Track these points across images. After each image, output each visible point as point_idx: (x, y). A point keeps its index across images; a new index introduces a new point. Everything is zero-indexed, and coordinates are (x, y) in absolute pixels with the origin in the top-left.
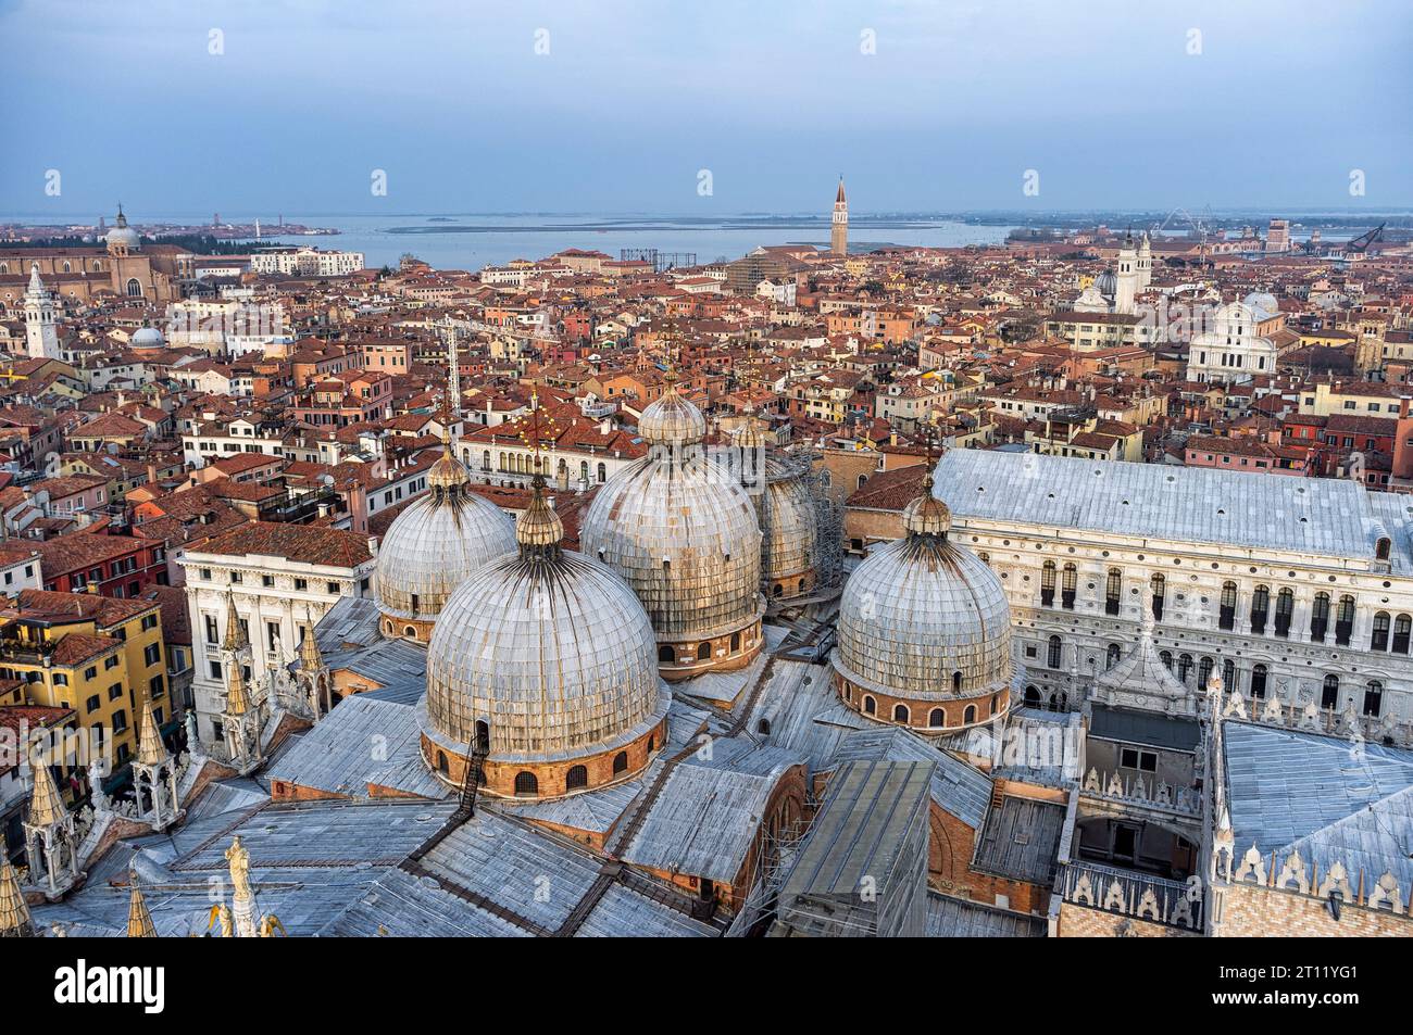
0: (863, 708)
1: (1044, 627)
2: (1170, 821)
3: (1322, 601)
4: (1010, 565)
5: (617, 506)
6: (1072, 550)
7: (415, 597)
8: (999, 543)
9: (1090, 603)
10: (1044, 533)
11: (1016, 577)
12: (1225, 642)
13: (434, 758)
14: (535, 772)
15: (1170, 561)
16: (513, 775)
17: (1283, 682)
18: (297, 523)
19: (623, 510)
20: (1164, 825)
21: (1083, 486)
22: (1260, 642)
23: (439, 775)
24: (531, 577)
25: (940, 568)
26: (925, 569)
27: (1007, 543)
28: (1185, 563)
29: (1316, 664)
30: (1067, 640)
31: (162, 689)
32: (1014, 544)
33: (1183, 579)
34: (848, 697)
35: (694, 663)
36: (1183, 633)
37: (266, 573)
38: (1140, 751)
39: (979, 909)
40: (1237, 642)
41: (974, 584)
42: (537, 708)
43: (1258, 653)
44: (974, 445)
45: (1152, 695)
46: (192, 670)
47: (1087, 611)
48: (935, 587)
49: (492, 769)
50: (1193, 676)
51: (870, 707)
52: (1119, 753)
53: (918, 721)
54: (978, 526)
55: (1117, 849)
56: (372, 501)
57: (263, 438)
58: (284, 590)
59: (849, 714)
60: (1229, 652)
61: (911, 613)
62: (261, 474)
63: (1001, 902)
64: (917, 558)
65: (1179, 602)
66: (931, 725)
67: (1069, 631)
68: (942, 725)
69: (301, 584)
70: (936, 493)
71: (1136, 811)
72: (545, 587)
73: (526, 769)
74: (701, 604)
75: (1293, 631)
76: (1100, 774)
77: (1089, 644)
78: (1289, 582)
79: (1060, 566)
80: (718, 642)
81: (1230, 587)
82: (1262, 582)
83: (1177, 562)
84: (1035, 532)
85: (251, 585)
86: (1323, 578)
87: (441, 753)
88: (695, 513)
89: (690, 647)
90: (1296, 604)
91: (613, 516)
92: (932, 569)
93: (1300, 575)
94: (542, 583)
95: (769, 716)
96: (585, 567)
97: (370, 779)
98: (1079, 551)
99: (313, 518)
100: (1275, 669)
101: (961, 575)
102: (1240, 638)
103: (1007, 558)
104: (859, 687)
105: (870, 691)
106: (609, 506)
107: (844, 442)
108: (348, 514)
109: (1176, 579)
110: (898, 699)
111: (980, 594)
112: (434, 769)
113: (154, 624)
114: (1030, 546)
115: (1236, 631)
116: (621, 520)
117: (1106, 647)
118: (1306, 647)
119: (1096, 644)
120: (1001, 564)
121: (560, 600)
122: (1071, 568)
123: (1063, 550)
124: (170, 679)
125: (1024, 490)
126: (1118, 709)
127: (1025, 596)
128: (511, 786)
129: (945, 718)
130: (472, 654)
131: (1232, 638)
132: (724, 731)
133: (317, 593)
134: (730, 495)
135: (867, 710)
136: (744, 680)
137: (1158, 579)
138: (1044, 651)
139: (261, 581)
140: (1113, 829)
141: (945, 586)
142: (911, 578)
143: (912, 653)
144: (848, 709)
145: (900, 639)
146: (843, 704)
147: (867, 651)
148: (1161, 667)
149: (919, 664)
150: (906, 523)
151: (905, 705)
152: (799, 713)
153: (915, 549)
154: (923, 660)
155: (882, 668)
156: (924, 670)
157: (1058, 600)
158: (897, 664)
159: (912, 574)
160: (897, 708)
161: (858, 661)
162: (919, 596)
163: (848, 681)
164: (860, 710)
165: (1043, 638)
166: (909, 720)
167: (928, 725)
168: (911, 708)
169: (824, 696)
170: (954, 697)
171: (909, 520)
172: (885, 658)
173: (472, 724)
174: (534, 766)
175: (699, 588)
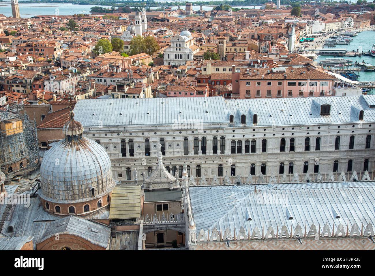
0: (55, 211)
1: (124, 165)
2: (175, 227)
3: (215, 139)
4: (108, 143)
6: (131, 134)
8: (103, 135)
9: (140, 153)
10: (120, 129)
11: (112, 147)
12: (186, 159)
15: (165, 133)
17: (206, 170)
20: (173, 229)
21: (132, 110)
22: (197, 157)
25: (81, 148)
26: (75, 150)
27: (106, 135)
28: (171, 133)
29: (215, 162)
30: (132, 169)
32: (109, 135)
33: (170, 139)
34: (48, 208)
36: (172, 159)
38: (162, 204)
40: (190, 159)
41: (96, 153)
43: (197, 161)
44: (89, 97)
45: (164, 183)
47: (139, 156)
48: (80, 156)
50: (177, 173)
51: (58, 210)
52: (155, 206)
53: (78, 211)
54: (94, 130)
55: (158, 242)
59: (49, 215)
60: (188, 163)
61: (71, 169)
64: (71, 146)
65: (170, 148)
66: (85, 211)
67: (133, 165)
68: (89, 211)
70: (75, 118)
71: (163, 226)
75: (207, 151)
76: (150, 215)
77: (141, 168)
78: (204, 135)
79: (127, 141)
81: (186, 139)
82: (196, 136)
83: (168, 133)
84: (116, 129)
86: (214, 132)
90: (207, 142)
92: (78, 149)
93: (208, 132)
98: (134, 134)
100: (203, 166)
101: (90, 150)
102: (191, 157)
103: (107, 141)
104: (52, 203)
105: (57, 204)
107: (33, 101)
109: (168, 139)
110: (69, 204)
111: (98, 156)
114: (115, 135)
115: (190, 155)
117: (147, 169)
118: (212, 156)
119: (143, 168)
120: (105, 143)
122: (131, 141)
123: (127, 134)
125: (110, 113)
126: (154, 190)
127: (115, 154)
129: (90, 207)
131: (189, 157)
135: (57, 212)
137: (162, 140)
138: (125, 174)
140: (156, 235)
141: (84, 156)
142: (70, 154)
143: (73, 185)
144: (49, 213)
145: (68, 180)
146: (46, 211)
147: (54, 187)
148: (166, 172)
149: (77, 188)
150: (64, 133)
151: (73, 206)
152: (26, 220)
153: (70, 143)
154: (78, 186)
155: (61, 193)
156: (79, 190)
157: (128, 154)
158: (68, 190)
159: (70, 153)
160: (70, 208)
161: (51, 192)
162: (74, 161)
163: (47, 201)
164: (54, 212)
165: (124, 169)
166: (75, 212)
167: (83, 212)
168: (75, 207)
169: (37, 210)
170: (92, 198)
171: (66, 131)
172: (63, 188)
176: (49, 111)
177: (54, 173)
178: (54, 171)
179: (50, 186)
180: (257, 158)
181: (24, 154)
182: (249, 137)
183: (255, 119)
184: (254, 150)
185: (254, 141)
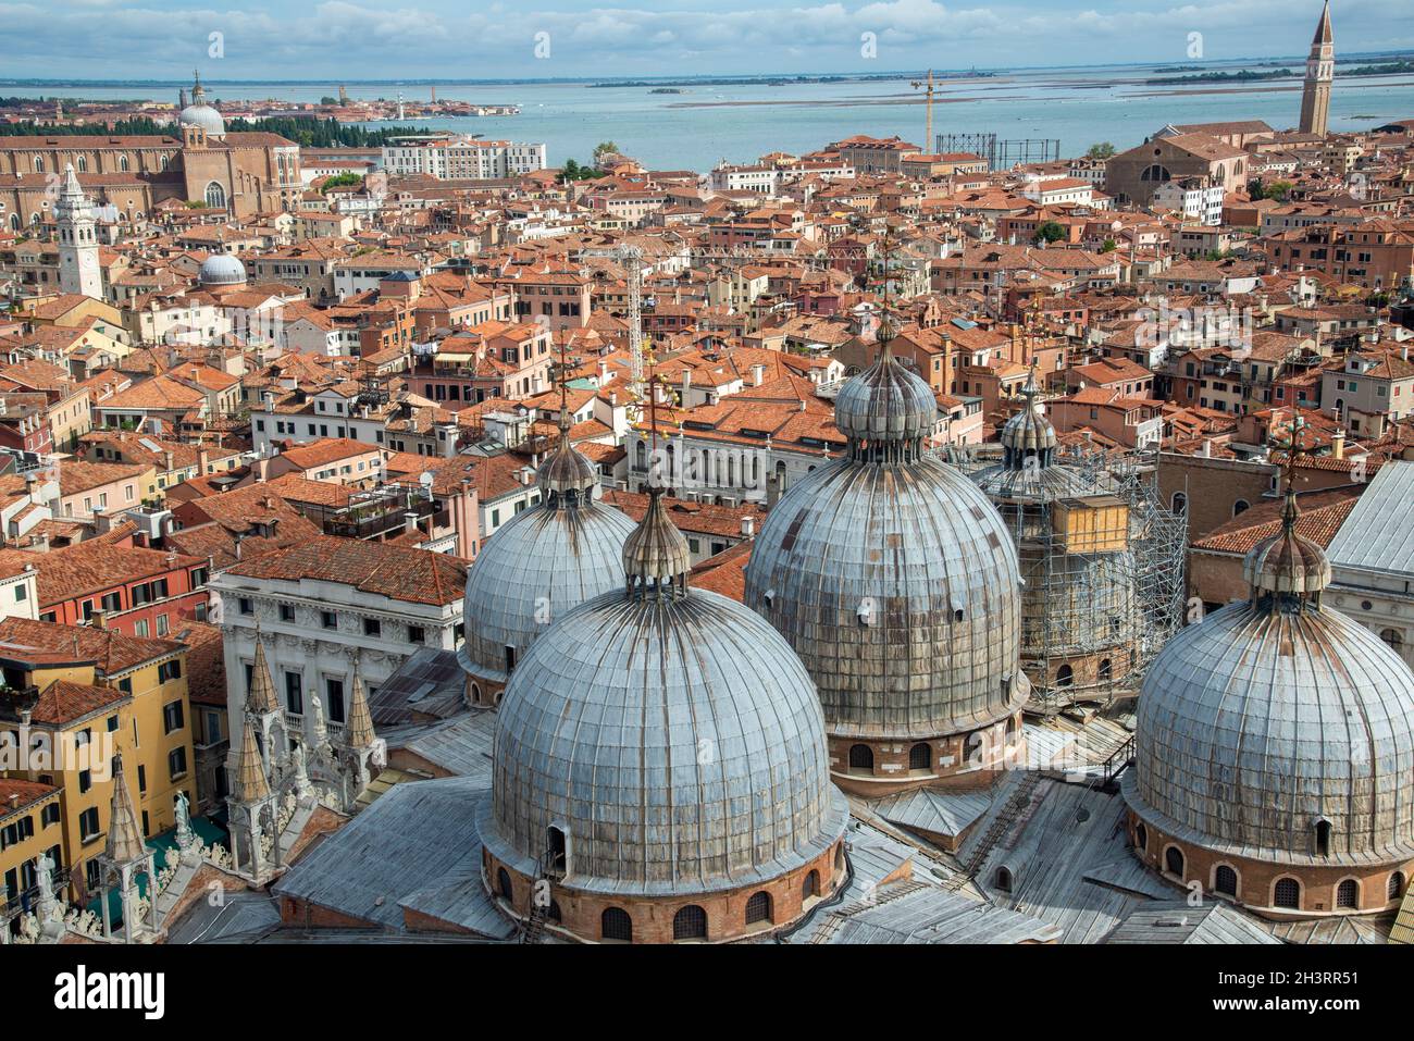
0: (1164, 866)
5: (795, 528)
7: (511, 651)
13: (495, 878)
14: (629, 909)
16: (599, 910)
18: (377, 539)
19: (802, 535)
23: (502, 904)
24: (639, 624)
25: (1299, 649)
26: (1274, 650)
31: (183, 768)
34: (1143, 847)
35: (903, 773)
37: (327, 607)
41: (1361, 681)
42: (633, 816)
46: (227, 744)
48: (1288, 678)
49: (568, 899)
53: (1252, 895)
56: (496, 513)
57: (357, 416)
58: (349, 634)
59: (1142, 874)
61: (1245, 719)
62: (346, 468)
64: (1263, 632)
66: (1276, 905)
68: (1296, 906)
69: (372, 627)
72: (655, 639)
73: (616, 904)
74: (915, 683)
80: (943, 745)
85: (307, 627)
87: (502, 871)
88: (910, 543)
89: (898, 749)
91: (788, 543)
92: (1288, 651)
94: (653, 634)
95: (1011, 865)
96: (721, 614)
97: (407, 902)
99: (401, 531)
101: (1339, 663)
104: (1158, 831)
105: (1175, 839)
106: (784, 529)
108: (451, 530)
110: (1219, 856)
111: (1370, 698)
112: (495, 895)
113: (176, 674)
116: (799, 550)
121: (674, 661)
124: (198, 753)
128: (595, 928)
129: (1302, 894)
130: (547, 731)
132: (939, 881)
133: (392, 643)
134: (969, 519)
135: (1170, 869)
136: (982, 808)
139: (319, 619)
141: (1306, 680)
142: (1249, 663)
143: (1244, 783)
144: (1142, 865)
145: (1225, 759)
146: (1134, 856)
147: (1171, 775)
149: (1256, 802)
150: (1247, 574)
151: (1232, 866)
152: (1061, 865)
153: (1262, 618)
154: (1263, 795)
155: (1194, 803)
156: (1264, 813)
158: (1219, 798)
159: (1251, 656)
160: (1220, 869)
161: (1158, 789)
162: (1259, 692)
163: (1143, 820)
164: (1159, 868)
166: (1238, 892)
167: (1272, 903)
168: (1241, 872)
169: (1106, 841)
170: (1317, 861)
171: (1253, 569)
172: (1201, 787)
173: (544, 831)
174: (628, 899)
175: (908, 655)
176: (1267, 488)
177: (1177, 721)
178: (1180, 713)
179: (1158, 766)
181: (1123, 631)
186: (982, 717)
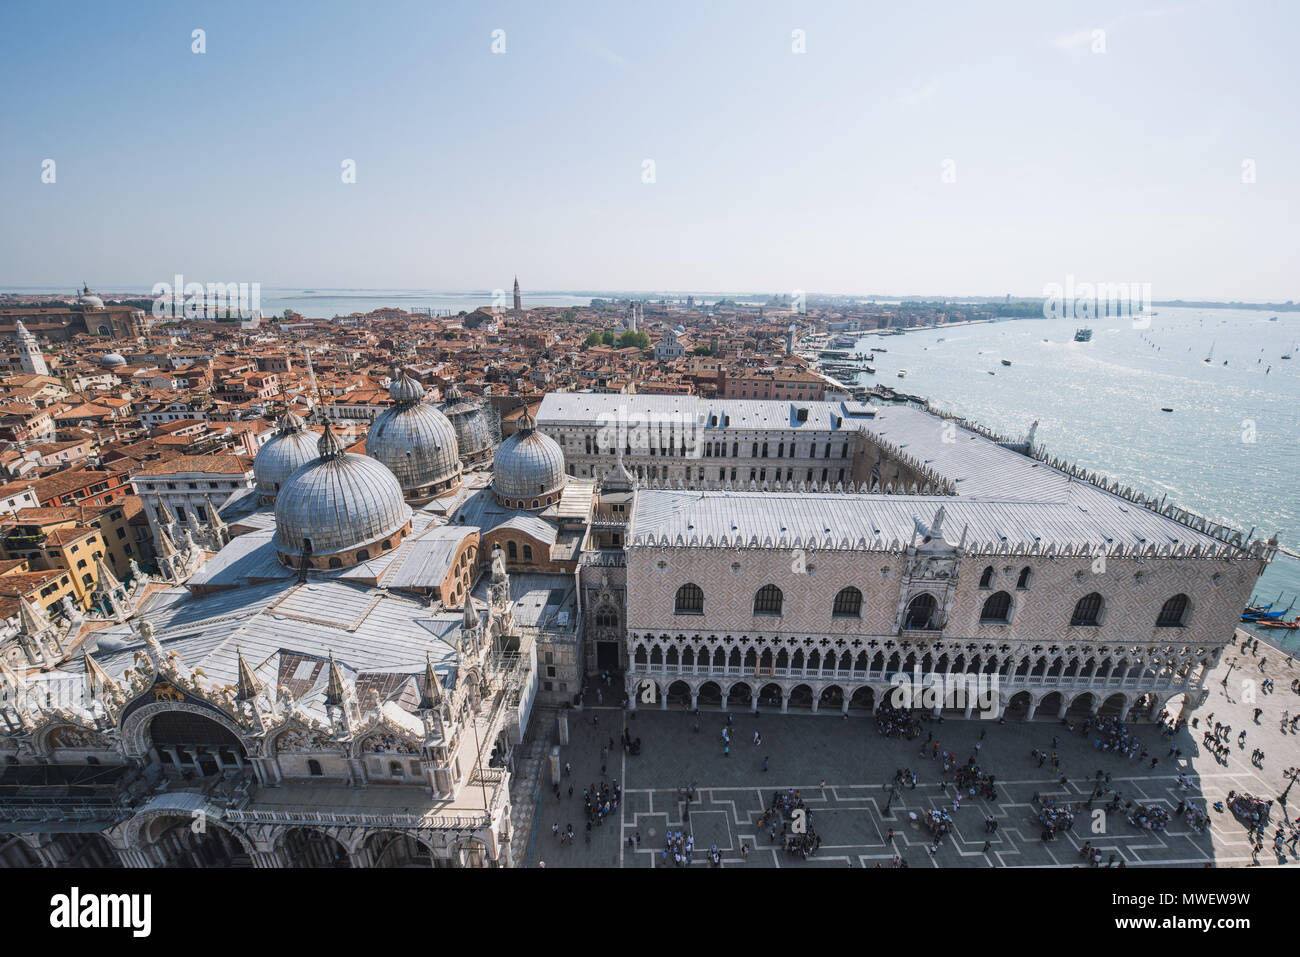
0: (505, 505)
1: (588, 462)
4: (573, 439)
5: (381, 430)
6: (595, 430)
7: (277, 484)
8: (568, 430)
10: (584, 425)
11: (576, 443)
13: (285, 559)
14: (340, 557)
16: (328, 560)
18: (210, 454)
19: (384, 432)
21: (600, 405)
22: (664, 459)
23: (289, 567)
24: (327, 468)
25: (532, 443)
26: (525, 444)
27: (572, 430)
32: (574, 430)
35: (428, 496)
37: (191, 481)
38: (619, 505)
39: (554, 575)
40: (658, 459)
41: (547, 448)
42: (336, 528)
43: (664, 462)
44: (571, 391)
45: (622, 483)
47: (604, 454)
48: (530, 447)
49: (316, 559)
50: (636, 472)
51: (508, 504)
52: (611, 506)
53: (527, 506)
55: (613, 542)
56: (263, 439)
57: (193, 410)
58: (204, 489)
59: (500, 508)
62: (192, 430)
63: (563, 571)
64: (523, 440)
68: (538, 507)
69: (213, 485)
73: (334, 557)
74: (429, 470)
76: (600, 516)
77: (605, 466)
79: (592, 437)
80: (440, 486)
84: (581, 425)
85: (182, 490)
88: (420, 430)
89: (425, 490)
92: (529, 444)
94: (334, 470)
95: (464, 514)
96: (358, 460)
97: (248, 575)
100: (670, 467)
103: (572, 436)
105: (509, 498)
106: (377, 430)
108: (244, 446)
110: (519, 499)
111: (549, 451)
114: (580, 430)
116: (384, 436)
120: (571, 439)
121: (343, 477)
123: (593, 430)
125: (577, 408)
126: (611, 490)
127: (579, 450)
128: (327, 565)
129: (539, 503)
130: (297, 508)
132: (443, 524)
133: (224, 489)
134: (439, 421)
139: (187, 486)
140: (612, 535)
144: (499, 506)
146: (497, 504)
147: (504, 482)
148: (626, 472)
149: (526, 483)
151: (522, 501)
152: (478, 511)
153: (522, 437)
154: (528, 480)
155: (511, 487)
156: (528, 485)
157: (592, 452)
158: (517, 484)
159: (520, 447)
160: (519, 503)
161: (501, 486)
162: (524, 453)
163: (498, 495)
164: (503, 506)
165: (588, 466)
166: (524, 507)
167: (532, 508)
168: (524, 502)
169: (489, 502)
170: (542, 495)
171: (518, 425)
172: (512, 483)
173: (302, 541)
174: (339, 554)
175: (426, 463)
176: (519, 403)
179: (500, 481)
180: (727, 463)
181: (487, 446)
182: (720, 439)
183: (726, 421)
184: (724, 454)
185: (724, 444)
186: (450, 476)
